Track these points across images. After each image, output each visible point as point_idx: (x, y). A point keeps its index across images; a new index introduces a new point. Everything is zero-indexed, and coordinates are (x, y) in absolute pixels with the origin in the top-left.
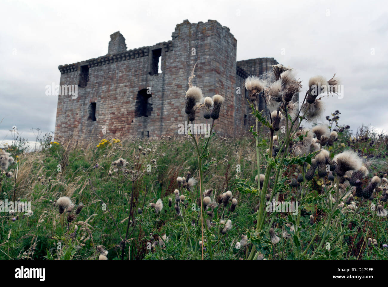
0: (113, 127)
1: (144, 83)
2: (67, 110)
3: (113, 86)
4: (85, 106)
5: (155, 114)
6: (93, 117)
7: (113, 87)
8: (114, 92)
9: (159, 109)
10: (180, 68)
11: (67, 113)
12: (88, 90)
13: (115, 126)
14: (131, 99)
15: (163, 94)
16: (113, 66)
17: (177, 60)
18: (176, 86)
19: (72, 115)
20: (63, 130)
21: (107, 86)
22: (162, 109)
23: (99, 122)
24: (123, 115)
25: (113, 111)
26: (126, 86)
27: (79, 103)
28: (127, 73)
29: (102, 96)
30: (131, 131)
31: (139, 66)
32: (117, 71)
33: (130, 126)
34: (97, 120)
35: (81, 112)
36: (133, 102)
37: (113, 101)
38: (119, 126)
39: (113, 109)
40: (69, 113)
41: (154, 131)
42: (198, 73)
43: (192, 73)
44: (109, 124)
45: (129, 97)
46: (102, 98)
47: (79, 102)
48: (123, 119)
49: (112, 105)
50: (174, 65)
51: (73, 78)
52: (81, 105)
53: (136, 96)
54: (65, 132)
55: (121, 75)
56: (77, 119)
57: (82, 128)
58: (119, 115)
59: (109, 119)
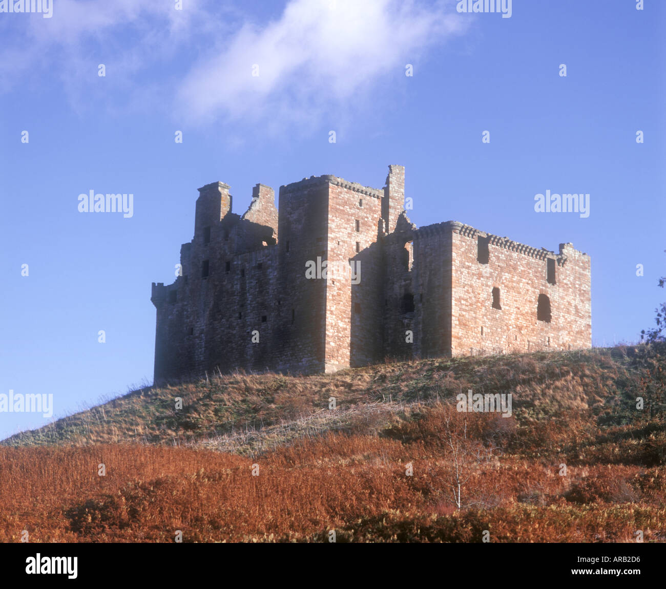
0: (518, 323)
1: (544, 288)
3: (516, 277)
5: (553, 323)
6: (496, 304)
12: (491, 270)
13: (521, 323)
16: (515, 255)
20: (464, 307)
23: (504, 312)
24: (527, 313)
25: (518, 306)
26: (528, 284)
27: (480, 282)
28: (528, 270)
29: (506, 284)
30: (535, 332)
32: (519, 263)
33: (534, 327)
34: (503, 309)
35: (484, 293)
36: (535, 304)
38: (524, 323)
39: (517, 303)
40: (470, 290)
41: (553, 338)
43: (578, 296)
45: (531, 297)
46: (506, 286)
47: (480, 279)
48: (528, 317)
50: (565, 281)
52: (483, 285)
53: (538, 298)
54: (465, 311)
55: (523, 269)
56: (480, 300)
57: (486, 313)
58: (524, 312)
59: (515, 313)
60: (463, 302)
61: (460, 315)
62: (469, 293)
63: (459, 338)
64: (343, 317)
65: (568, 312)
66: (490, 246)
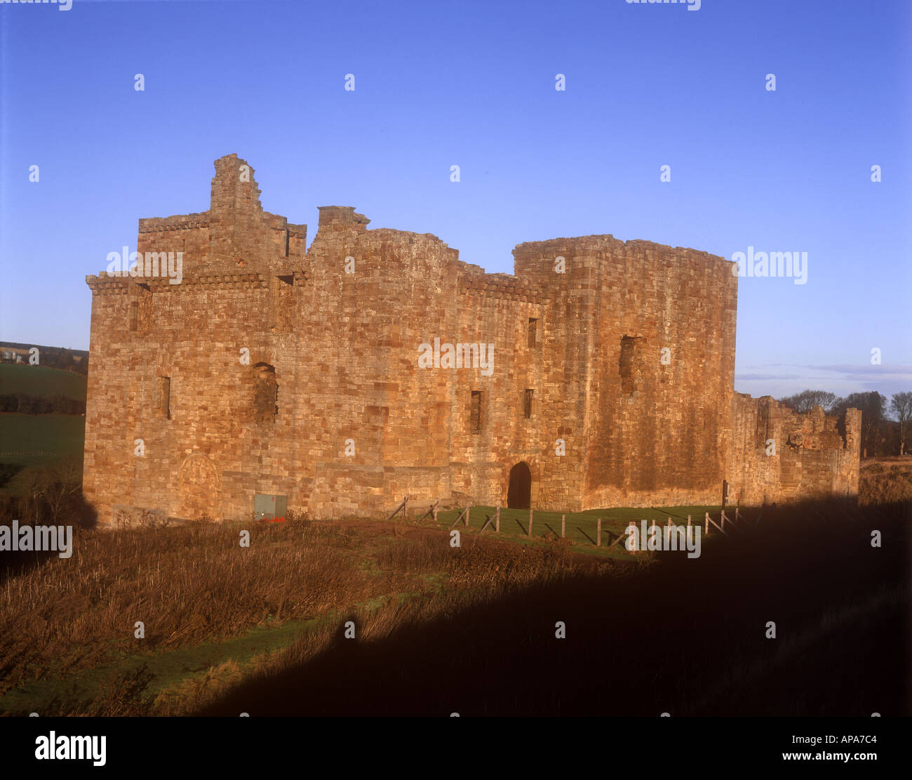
0: (204, 439)
1: (262, 349)
2: (110, 386)
3: (203, 343)
4: (147, 382)
6: (164, 410)
7: (202, 347)
9: (288, 411)
10: (327, 329)
11: (110, 393)
13: (209, 438)
14: (238, 382)
15: (297, 380)
16: (202, 297)
17: (321, 309)
18: (319, 365)
19: (122, 398)
21: (191, 343)
22: (292, 412)
23: (176, 423)
24: (223, 412)
25: (204, 403)
26: (228, 349)
27: (135, 374)
29: (183, 364)
32: (210, 312)
33: (238, 441)
36: (241, 389)
37: (202, 379)
38: (216, 438)
39: (203, 398)
44: (197, 430)
45: (233, 376)
46: (182, 369)
48: (224, 422)
49: (201, 389)
51: (119, 310)
52: (139, 379)
58: (217, 414)
59: (198, 419)
60: (104, 422)
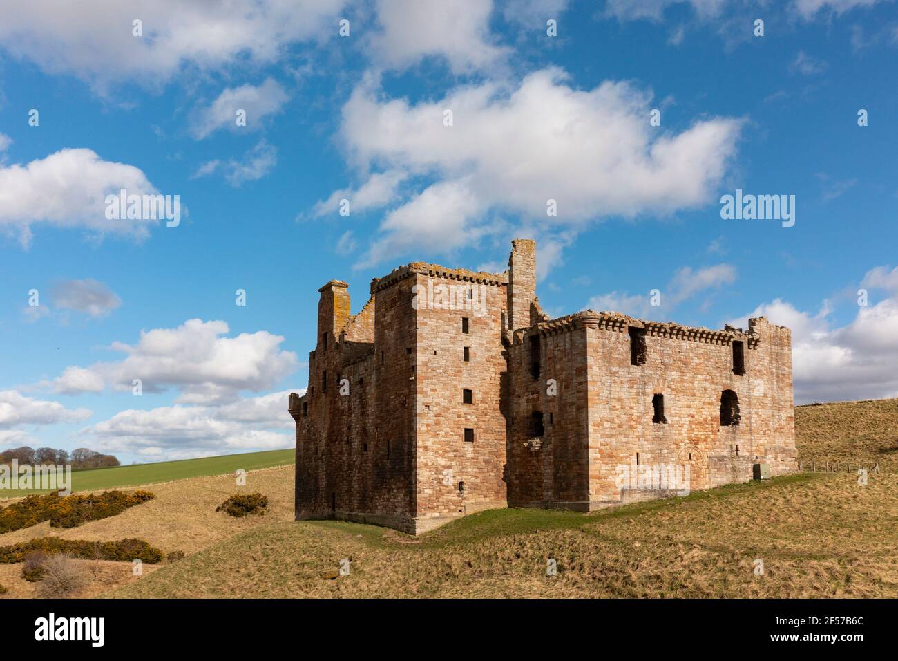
0: (693, 435)
4: (646, 397)
5: (742, 424)
6: (659, 417)
7: (687, 377)
8: (691, 385)
9: (747, 419)
11: (612, 404)
12: (649, 372)
13: (697, 435)
14: (714, 400)
15: (750, 401)
16: (685, 344)
17: (761, 363)
20: (608, 432)
21: (679, 374)
22: (749, 419)
23: (671, 426)
24: (705, 420)
25: (692, 413)
26: (705, 380)
27: (634, 391)
28: (706, 362)
29: (673, 387)
30: (718, 443)
31: (720, 356)
32: (691, 355)
33: (716, 437)
34: (669, 422)
35: (639, 405)
37: (689, 398)
38: (702, 435)
39: (691, 409)
40: (618, 406)
41: (743, 444)
42: (781, 385)
43: (775, 383)
44: (687, 431)
46: (673, 390)
47: (633, 387)
48: (707, 426)
49: (689, 404)
50: (757, 368)
51: (614, 343)
52: (638, 394)
53: (720, 397)
54: (611, 436)
55: (698, 362)
56: (633, 417)
57: (644, 433)
58: (701, 420)
59: (688, 423)
60: (607, 425)
61: (601, 445)
62: (617, 410)
63: (599, 478)
64: (445, 452)
65: (763, 406)
66: (648, 339)
